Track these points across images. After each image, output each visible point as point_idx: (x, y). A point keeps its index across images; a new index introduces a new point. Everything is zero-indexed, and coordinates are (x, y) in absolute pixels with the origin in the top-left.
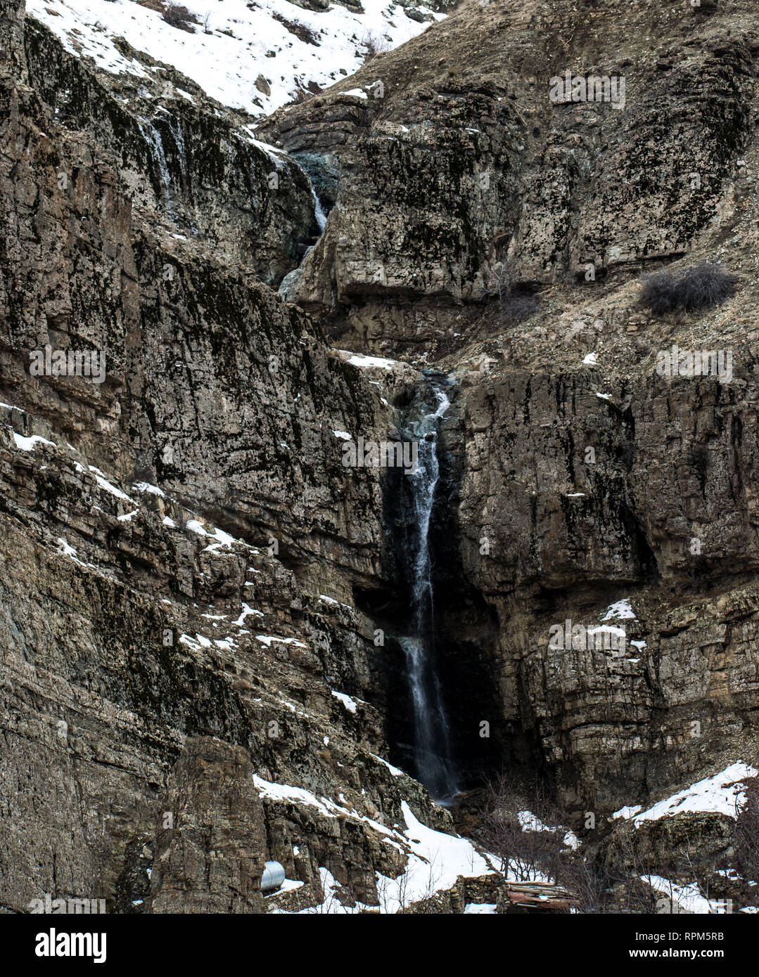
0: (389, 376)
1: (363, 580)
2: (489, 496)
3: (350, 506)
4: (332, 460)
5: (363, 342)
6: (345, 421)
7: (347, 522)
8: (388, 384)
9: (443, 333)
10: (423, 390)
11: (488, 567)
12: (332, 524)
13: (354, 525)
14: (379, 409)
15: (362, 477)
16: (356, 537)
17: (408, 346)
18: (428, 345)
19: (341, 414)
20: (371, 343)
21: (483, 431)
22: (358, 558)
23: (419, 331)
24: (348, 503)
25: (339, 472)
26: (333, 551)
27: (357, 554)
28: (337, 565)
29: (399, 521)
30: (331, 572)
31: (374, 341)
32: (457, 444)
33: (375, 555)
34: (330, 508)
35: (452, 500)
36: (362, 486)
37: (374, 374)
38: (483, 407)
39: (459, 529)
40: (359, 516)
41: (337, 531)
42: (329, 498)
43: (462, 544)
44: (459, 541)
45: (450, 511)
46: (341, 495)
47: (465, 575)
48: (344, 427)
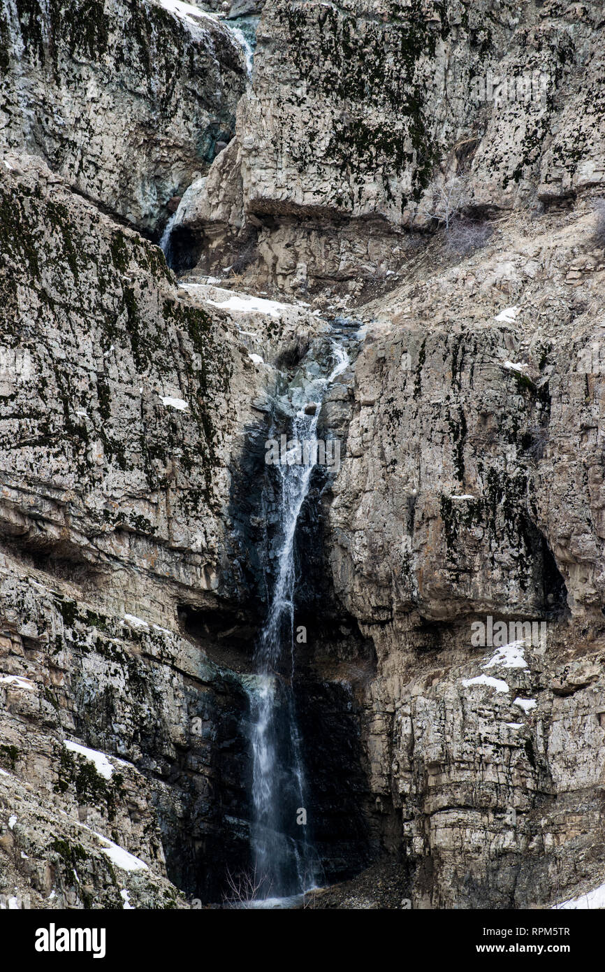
0: (273, 325)
1: (192, 596)
2: (365, 492)
3: (174, 498)
4: (154, 436)
5: (270, 277)
6: (181, 384)
7: (169, 519)
8: (270, 336)
9: (373, 270)
10: (318, 346)
11: (361, 585)
12: (148, 521)
13: (179, 523)
14: (241, 369)
15: (197, 459)
16: (180, 539)
17: (329, 285)
18: (352, 284)
19: (175, 373)
20: (280, 279)
21: (370, 404)
22: (185, 566)
23: (341, 267)
24: (171, 493)
25: (162, 451)
26: (148, 556)
27: (183, 561)
28: (153, 574)
29: (256, 520)
30: (143, 583)
31: (285, 276)
32: (342, 420)
33: (209, 564)
34: (145, 499)
35: (324, 495)
36: (195, 471)
37: (251, 322)
38: (373, 372)
39: (331, 534)
40: (187, 511)
41: (153, 529)
42: (144, 486)
43: (332, 553)
44: (330, 549)
45: (321, 509)
46: (162, 482)
47: (336, 595)
48: (180, 392)
